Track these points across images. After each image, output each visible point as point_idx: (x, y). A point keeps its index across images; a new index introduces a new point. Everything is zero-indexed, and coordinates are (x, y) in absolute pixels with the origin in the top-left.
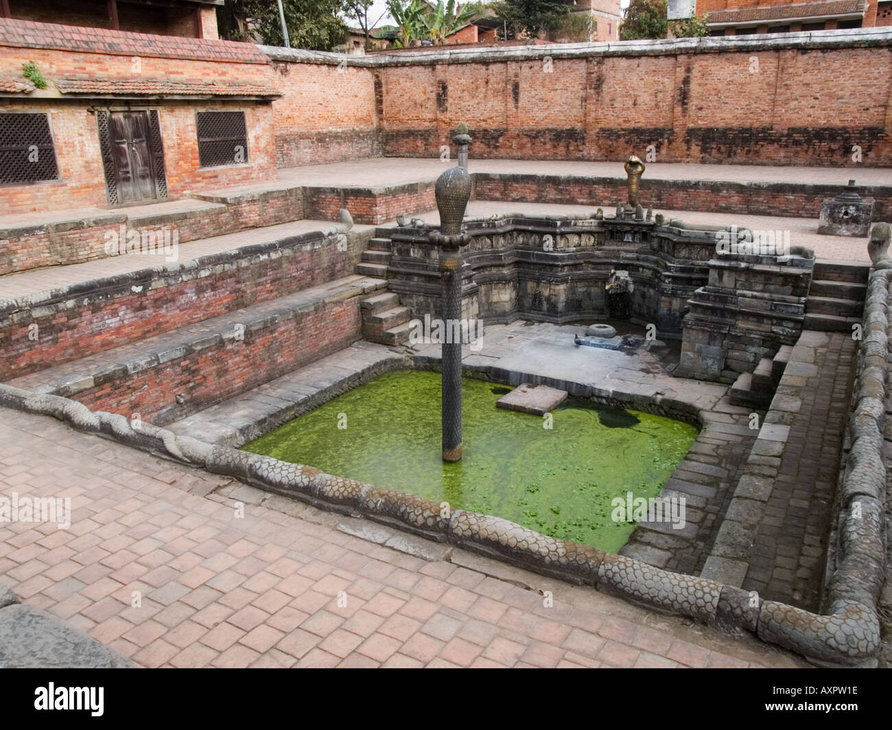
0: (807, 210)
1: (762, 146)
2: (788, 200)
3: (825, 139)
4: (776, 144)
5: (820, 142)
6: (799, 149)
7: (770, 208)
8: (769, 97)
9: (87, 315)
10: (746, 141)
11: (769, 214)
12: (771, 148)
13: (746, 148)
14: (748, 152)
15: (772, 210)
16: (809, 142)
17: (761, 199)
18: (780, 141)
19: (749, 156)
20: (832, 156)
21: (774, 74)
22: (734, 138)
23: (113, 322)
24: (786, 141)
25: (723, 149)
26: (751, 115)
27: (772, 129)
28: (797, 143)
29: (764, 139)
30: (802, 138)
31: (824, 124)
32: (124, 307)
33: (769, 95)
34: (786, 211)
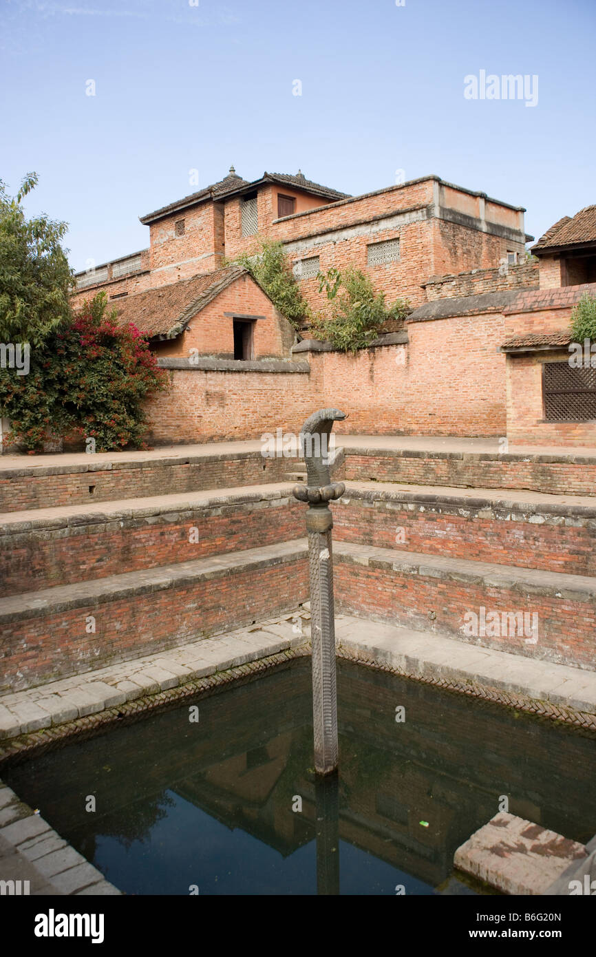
9: (422, 520)
23: (440, 533)
32: (451, 525)
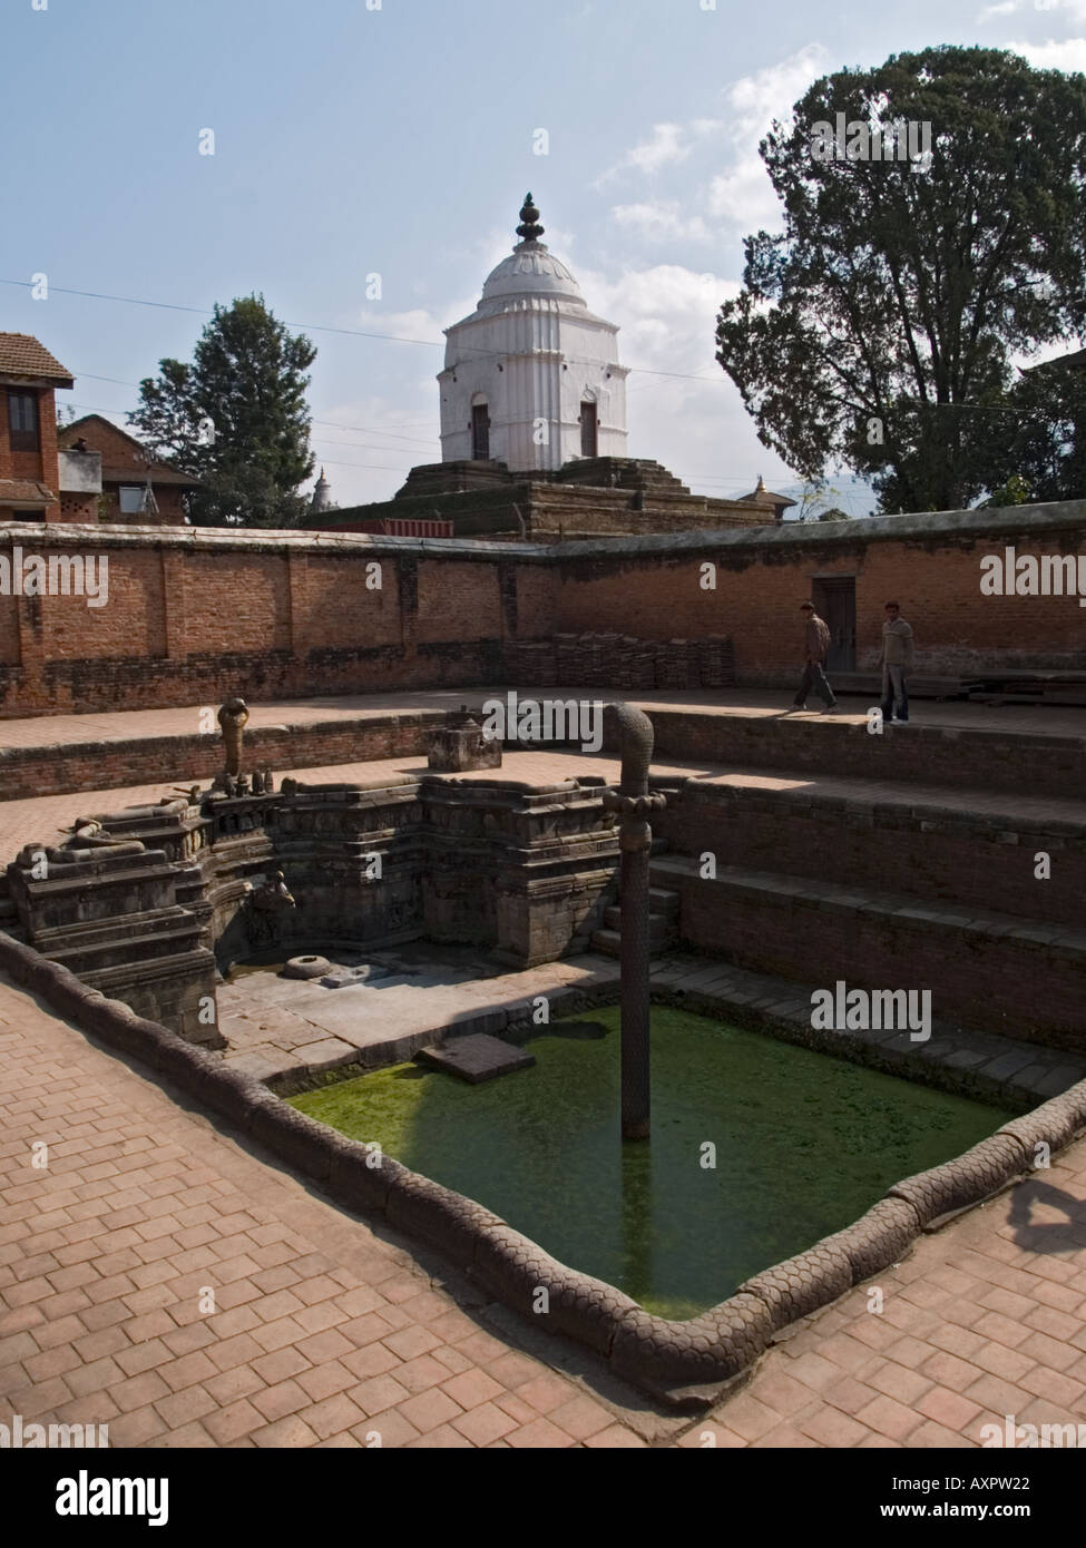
0: (357, 753)
1: (159, 681)
2: (336, 743)
3: (233, 666)
4: (176, 676)
5: (229, 671)
6: (205, 681)
7: (317, 756)
8: (156, 613)
10: (136, 675)
11: (318, 765)
12: (171, 683)
13: (138, 686)
14: (142, 689)
15: (319, 759)
16: (215, 671)
17: (306, 746)
18: (181, 672)
19: (142, 697)
20: (245, 689)
21: (158, 581)
22: (118, 672)
24: (189, 672)
25: (105, 690)
26: (136, 639)
27: (167, 656)
28: (202, 674)
29: (160, 671)
30: (206, 667)
31: (228, 648)
33: (155, 609)
34: (336, 757)
